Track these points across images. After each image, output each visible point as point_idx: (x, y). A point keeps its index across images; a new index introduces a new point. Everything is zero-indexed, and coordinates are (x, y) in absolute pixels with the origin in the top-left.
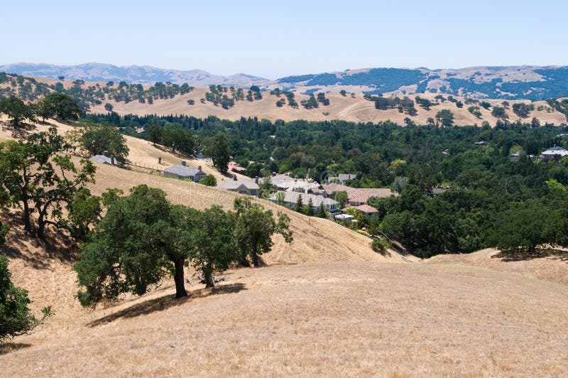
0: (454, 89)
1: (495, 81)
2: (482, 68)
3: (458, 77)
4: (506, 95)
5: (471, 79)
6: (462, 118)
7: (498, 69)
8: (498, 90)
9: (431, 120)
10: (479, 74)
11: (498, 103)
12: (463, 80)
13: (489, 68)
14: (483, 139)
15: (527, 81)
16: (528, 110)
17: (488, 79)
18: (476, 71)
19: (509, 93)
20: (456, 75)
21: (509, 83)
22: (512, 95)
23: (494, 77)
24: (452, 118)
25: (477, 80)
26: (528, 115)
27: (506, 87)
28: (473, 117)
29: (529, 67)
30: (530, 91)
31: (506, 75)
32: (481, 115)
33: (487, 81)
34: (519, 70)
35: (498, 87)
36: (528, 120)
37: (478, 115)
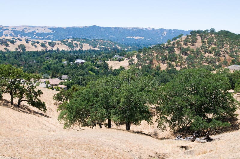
0: (16, 35)
1: (33, 32)
2: (27, 26)
3: (17, 30)
4: (38, 38)
5: (23, 31)
6: (29, 48)
7: (33, 27)
8: (35, 36)
9: (16, 49)
10: (26, 29)
11: (41, 41)
12: (19, 31)
13: (29, 26)
14: (47, 56)
15: (46, 32)
16: (54, 44)
17: (30, 31)
18: (25, 27)
19: (39, 37)
20: (16, 29)
21: (39, 33)
22: (41, 38)
23: (32, 30)
24: (25, 48)
25: (26, 31)
26: (54, 46)
27: (38, 34)
28: (33, 47)
29: (45, 27)
30: (48, 37)
31: (37, 30)
32: (37, 46)
33: (30, 32)
34: (42, 28)
35: (35, 35)
36: (55, 48)
37: (36, 46)
